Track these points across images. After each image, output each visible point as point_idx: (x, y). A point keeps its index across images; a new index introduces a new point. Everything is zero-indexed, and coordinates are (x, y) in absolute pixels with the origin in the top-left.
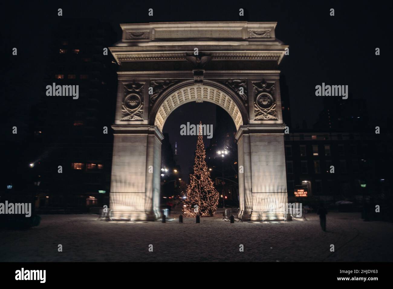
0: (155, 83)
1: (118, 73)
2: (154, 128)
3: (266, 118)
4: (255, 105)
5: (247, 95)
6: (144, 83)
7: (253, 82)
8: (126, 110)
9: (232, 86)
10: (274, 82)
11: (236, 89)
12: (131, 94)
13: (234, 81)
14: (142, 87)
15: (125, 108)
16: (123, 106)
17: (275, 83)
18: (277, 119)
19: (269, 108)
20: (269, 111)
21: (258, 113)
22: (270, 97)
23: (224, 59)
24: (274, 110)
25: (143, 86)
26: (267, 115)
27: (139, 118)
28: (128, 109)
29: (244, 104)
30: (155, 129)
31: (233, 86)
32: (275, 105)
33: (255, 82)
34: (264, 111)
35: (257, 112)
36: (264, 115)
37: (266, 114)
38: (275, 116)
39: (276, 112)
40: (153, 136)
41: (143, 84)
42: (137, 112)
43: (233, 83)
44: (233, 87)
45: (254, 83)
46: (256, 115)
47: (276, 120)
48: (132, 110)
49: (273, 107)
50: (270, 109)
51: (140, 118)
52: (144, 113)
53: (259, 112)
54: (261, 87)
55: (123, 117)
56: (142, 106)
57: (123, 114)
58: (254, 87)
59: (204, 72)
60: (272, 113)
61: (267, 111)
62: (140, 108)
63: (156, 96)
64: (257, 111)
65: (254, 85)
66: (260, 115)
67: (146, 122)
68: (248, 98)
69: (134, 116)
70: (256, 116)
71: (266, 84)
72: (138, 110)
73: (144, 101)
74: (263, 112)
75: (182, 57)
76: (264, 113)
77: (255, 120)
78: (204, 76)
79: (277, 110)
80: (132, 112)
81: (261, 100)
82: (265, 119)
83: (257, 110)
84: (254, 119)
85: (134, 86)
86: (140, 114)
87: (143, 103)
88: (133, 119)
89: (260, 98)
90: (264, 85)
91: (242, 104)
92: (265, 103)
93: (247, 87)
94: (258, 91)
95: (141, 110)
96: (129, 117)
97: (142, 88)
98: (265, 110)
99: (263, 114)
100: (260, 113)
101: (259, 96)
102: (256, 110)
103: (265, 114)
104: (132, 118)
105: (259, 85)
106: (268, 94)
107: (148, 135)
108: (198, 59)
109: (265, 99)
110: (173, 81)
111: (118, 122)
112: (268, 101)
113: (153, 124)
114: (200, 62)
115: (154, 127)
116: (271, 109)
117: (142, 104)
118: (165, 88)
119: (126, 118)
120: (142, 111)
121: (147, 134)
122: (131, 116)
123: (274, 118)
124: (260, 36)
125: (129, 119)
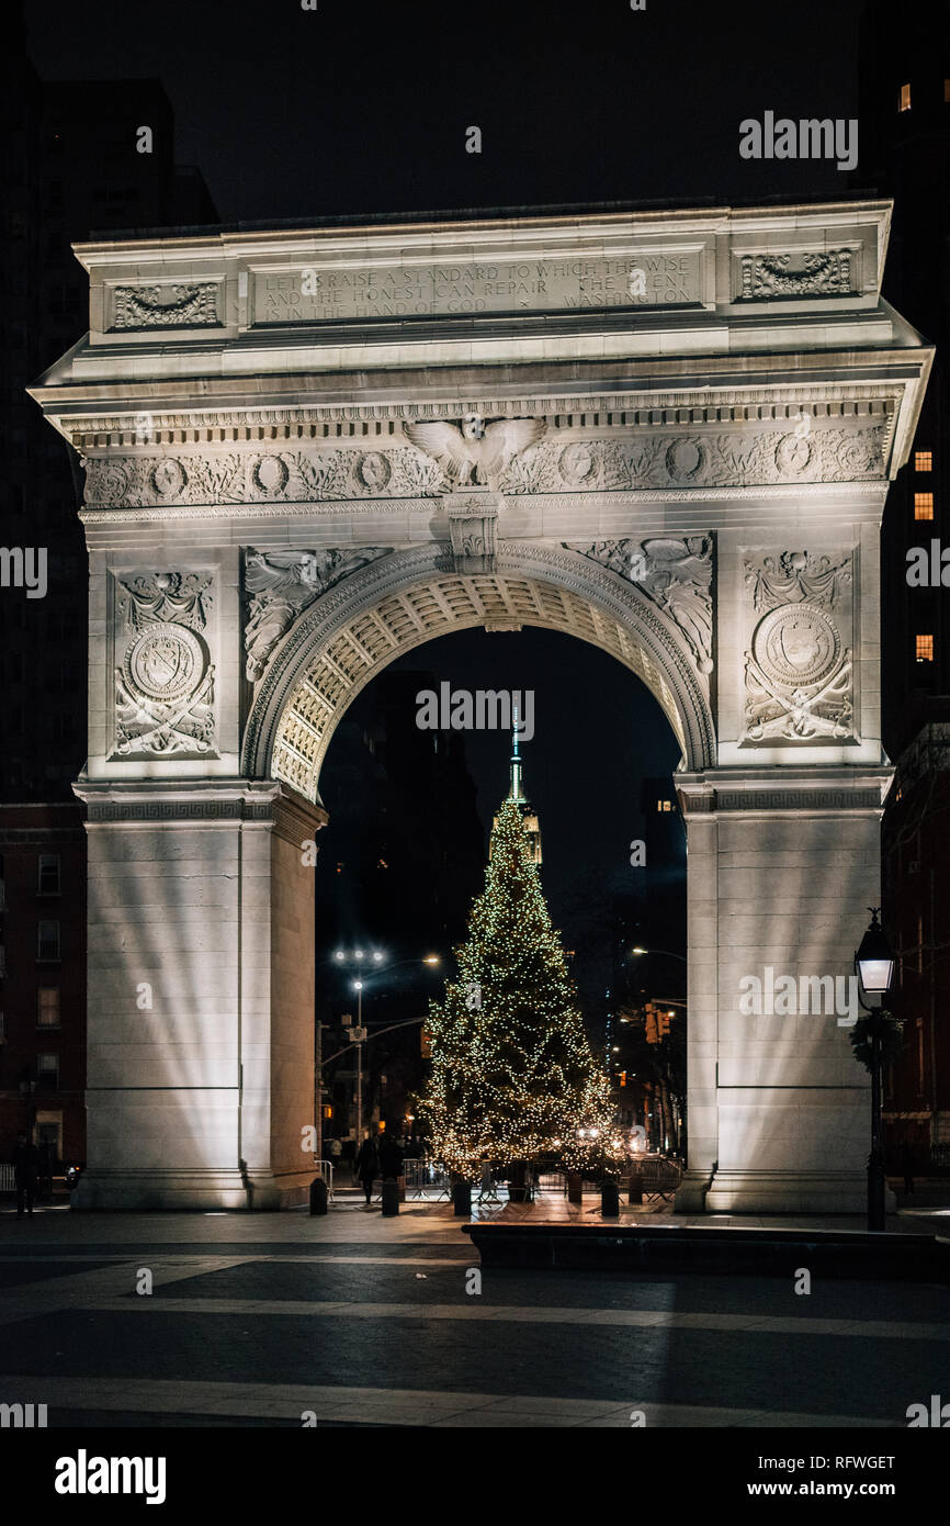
2: (271, 789)
3: (800, 733)
4: (751, 672)
5: (715, 616)
6: (212, 568)
7: (743, 553)
8: (133, 708)
10: (852, 545)
12: (153, 627)
13: (647, 546)
14: (202, 589)
15: (127, 697)
16: (120, 688)
17: (858, 548)
18: (856, 737)
19: (820, 685)
20: (819, 698)
22: (828, 628)
24: (845, 694)
25: (207, 585)
26: (806, 720)
27: (192, 745)
28: (140, 699)
30: (275, 794)
32: (848, 668)
33: (755, 549)
34: (794, 702)
35: (757, 707)
36: (790, 720)
38: (844, 724)
39: (850, 700)
40: (267, 829)
41: (205, 575)
45: (749, 556)
46: (749, 721)
47: (851, 742)
48: (162, 707)
49: (837, 679)
50: (824, 689)
51: (203, 745)
53: (768, 707)
54: (788, 579)
55: (122, 742)
56: (207, 684)
57: (121, 727)
58: (748, 573)
59: (502, 506)
60: (833, 706)
61: (806, 701)
63: (276, 635)
65: (749, 566)
67: (229, 765)
68: (714, 635)
69: (176, 733)
70: (753, 723)
71: (811, 558)
73: (217, 661)
74: (785, 705)
76: (793, 708)
77: (747, 745)
78: (502, 526)
79: (856, 693)
80: (162, 719)
82: (795, 737)
84: (741, 740)
86: (197, 727)
88: (168, 751)
89: (778, 635)
91: (685, 664)
92: (799, 660)
93: (714, 575)
95: (203, 708)
96: (149, 738)
98: (800, 694)
99: (783, 712)
100: (769, 712)
101: (772, 624)
102: (749, 698)
103: (798, 713)
104: (163, 747)
105: (775, 566)
106: (817, 611)
107: (240, 827)
109: (802, 637)
110: (349, 556)
111: (100, 767)
112: (818, 649)
113: (265, 776)
115: (271, 785)
116: (830, 689)
117: (206, 675)
119: (136, 746)
120: (208, 712)
121: (237, 823)
122: (156, 735)
123: (839, 730)
124: (797, 287)
125: (149, 748)
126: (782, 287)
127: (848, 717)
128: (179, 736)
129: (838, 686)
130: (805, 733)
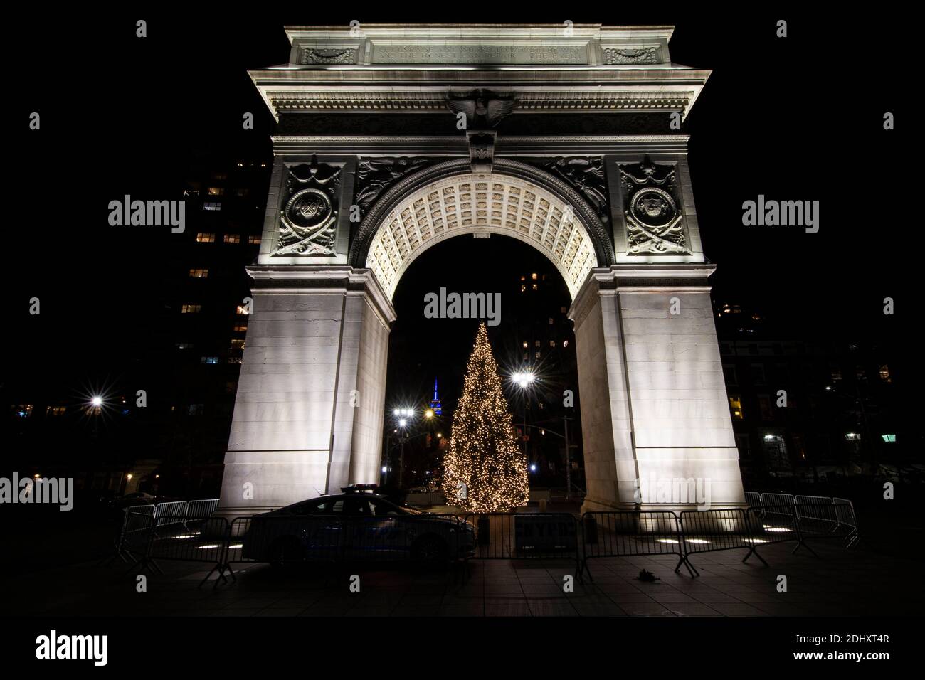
0: (369, 167)
1: (274, 139)
2: (364, 274)
3: (659, 249)
4: (629, 218)
5: (607, 196)
6: (342, 165)
7: (619, 164)
8: (290, 229)
9: (566, 175)
10: (674, 163)
11: (576, 180)
12: (306, 191)
13: (570, 163)
14: (335, 175)
15: (286, 225)
16: (283, 219)
17: (677, 164)
18: (689, 251)
19: (666, 225)
20: (667, 232)
21: (638, 237)
22: (667, 200)
23: (545, 110)
24: (680, 231)
25: (337, 173)
26: (661, 242)
27: (323, 249)
28: (294, 226)
29: (599, 216)
30: (367, 277)
31: (570, 174)
32: (680, 217)
33: (625, 164)
34: (653, 234)
35: (634, 236)
36: (653, 242)
37: (659, 240)
38: (681, 245)
39: (683, 234)
40: (361, 296)
41: (338, 168)
42: (318, 234)
43: (568, 168)
44: (569, 177)
45: (622, 167)
46: (631, 243)
47: (686, 254)
48: (306, 230)
49: (675, 223)
50: (668, 227)
51: (328, 250)
52: (337, 236)
53: (641, 236)
54: (642, 176)
55: (281, 247)
56: (333, 220)
57: (281, 240)
58: (622, 175)
59: (496, 138)
60: (674, 237)
61: (660, 233)
62: (328, 225)
63: (373, 197)
64: (635, 233)
65: (623, 171)
66: (643, 241)
67: (342, 259)
68: (608, 202)
69: (312, 243)
70: (633, 244)
71: (654, 168)
72: (323, 228)
73: (340, 209)
74: (649, 235)
75: (439, 104)
76: (654, 237)
77: (630, 254)
78: (496, 149)
79: (686, 230)
80: (306, 236)
81: (643, 206)
82: (657, 251)
83: (633, 229)
84: (628, 252)
85: (313, 171)
86: (326, 239)
87: (336, 212)
88: (307, 252)
89: (641, 202)
90: (649, 171)
91: (594, 216)
92: (653, 213)
93: (605, 176)
94: (633, 184)
95: (330, 231)
96: (296, 245)
97: (335, 178)
98: (656, 229)
99: (649, 239)
100: (641, 238)
101: (637, 195)
102: (630, 231)
103: (656, 239)
104: (304, 250)
105: (636, 171)
106: (660, 191)
107: (345, 294)
108: (481, 105)
109: (653, 202)
110: (415, 162)
111: (265, 259)
112: (662, 208)
113: (363, 265)
114: (485, 113)
115: (365, 272)
116: (672, 228)
117: (333, 215)
118: (395, 177)
119: (288, 249)
120: (333, 233)
121: (344, 290)
122: (301, 244)
123: (680, 248)
124: (633, 60)
125: (296, 251)
126: (625, 60)
127: (683, 242)
128: (314, 245)
129: (676, 227)
130: (661, 249)
